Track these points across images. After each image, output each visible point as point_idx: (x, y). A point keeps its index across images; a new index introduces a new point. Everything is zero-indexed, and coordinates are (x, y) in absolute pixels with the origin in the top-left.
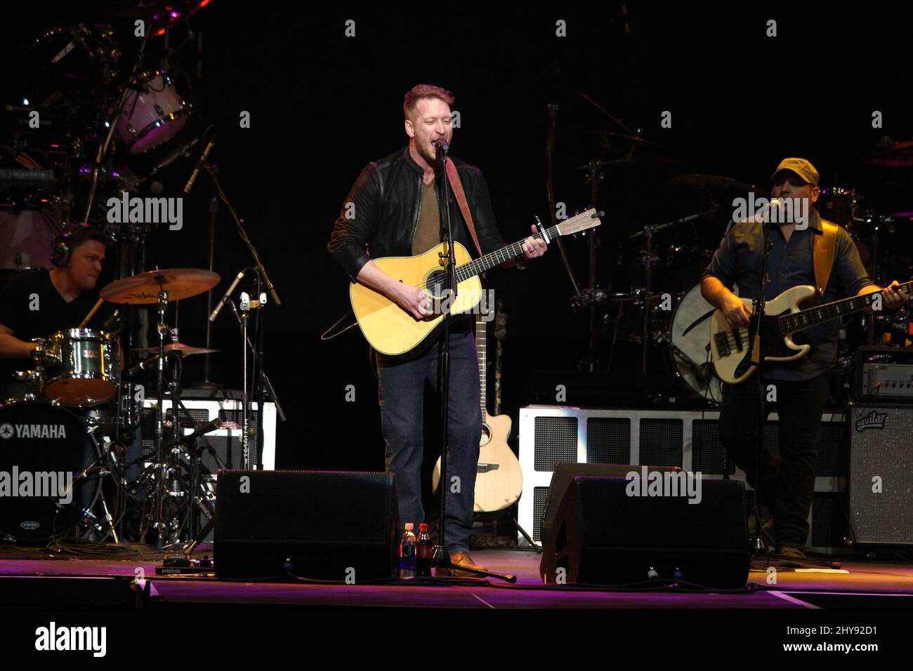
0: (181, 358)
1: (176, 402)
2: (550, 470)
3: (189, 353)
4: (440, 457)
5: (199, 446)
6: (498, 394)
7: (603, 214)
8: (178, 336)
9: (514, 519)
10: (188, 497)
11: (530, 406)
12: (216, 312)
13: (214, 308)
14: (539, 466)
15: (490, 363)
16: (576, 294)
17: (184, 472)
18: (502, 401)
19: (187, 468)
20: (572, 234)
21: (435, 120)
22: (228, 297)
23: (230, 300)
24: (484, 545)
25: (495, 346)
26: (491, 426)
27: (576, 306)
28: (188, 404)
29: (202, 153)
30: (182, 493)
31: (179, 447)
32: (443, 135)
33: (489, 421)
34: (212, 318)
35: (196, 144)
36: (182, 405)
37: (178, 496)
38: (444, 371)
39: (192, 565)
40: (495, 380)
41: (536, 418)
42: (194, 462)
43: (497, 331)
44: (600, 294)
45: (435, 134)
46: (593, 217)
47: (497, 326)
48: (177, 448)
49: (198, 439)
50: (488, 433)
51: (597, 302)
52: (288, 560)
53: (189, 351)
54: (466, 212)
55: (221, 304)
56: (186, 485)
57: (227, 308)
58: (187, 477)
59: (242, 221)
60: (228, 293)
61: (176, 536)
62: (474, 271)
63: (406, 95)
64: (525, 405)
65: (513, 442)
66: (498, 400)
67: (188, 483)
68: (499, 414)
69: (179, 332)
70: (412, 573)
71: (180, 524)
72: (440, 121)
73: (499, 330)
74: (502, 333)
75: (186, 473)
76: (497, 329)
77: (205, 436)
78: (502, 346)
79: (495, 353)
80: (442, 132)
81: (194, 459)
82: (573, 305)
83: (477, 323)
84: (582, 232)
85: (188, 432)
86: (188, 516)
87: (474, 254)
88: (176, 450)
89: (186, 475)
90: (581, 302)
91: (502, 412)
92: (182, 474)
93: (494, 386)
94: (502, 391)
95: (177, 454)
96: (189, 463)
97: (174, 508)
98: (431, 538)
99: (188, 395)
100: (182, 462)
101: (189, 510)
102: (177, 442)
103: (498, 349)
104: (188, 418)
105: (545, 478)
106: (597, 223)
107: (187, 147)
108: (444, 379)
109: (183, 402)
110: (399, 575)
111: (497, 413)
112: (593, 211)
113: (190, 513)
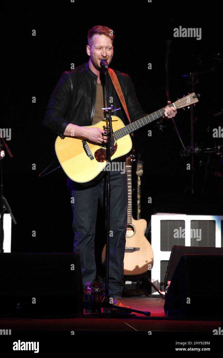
2: (169, 251)
4: (106, 244)
6: (139, 207)
7: (199, 95)
9: (149, 279)
11: (158, 214)
14: (163, 248)
15: (134, 189)
16: (183, 149)
18: (141, 211)
20: (182, 108)
21: (101, 48)
24: (132, 294)
25: (137, 179)
26: (135, 225)
27: (183, 156)
32: (105, 57)
33: (134, 223)
38: (107, 194)
40: (137, 199)
41: (161, 221)
43: (138, 171)
44: (197, 149)
45: (100, 56)
46: (194, 97)
47: (138, 168)
50: (133, 229)
51: (195, 153)
54: (122, 98)
62: (127, 132)
63: (89, 31)
64: (154, 213)
65: (148, 235)
66: (139, 211)
68: (140, 219)
70: (90, 311)
72: (104, 49)
73: (139, 170)
74: (141, 172)
76: (138, 170)
78: (141, 180)
79: (137, 184)
80: (105, 55)
82: (182, 155)
84: (187, 106)
87: (126, 122)
90: (186, 154)
91: (141, 217)
93: (137, 203)
94: (141, 205)
98: (101, 291)
103: (139, 181)
105: (167, 256)
106: (196, 100)
108: (107, 199)
110: (83, 312)
111: (138, 218)
112: (193, 94)
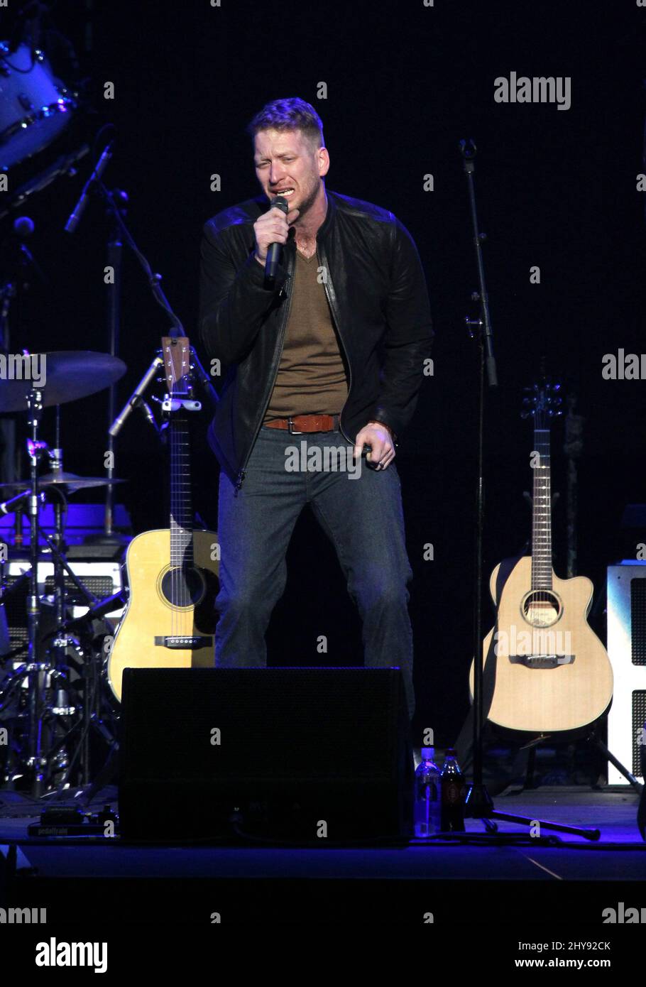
0: (65, 494)
1: (60, 565)
3: (78, 487)
5: (96, 635)
6: (571, 544)
8: (60, 460)
10: (81, 716)
11: (622, 562)
12: (120, 421)
13: (117, 415)
14: (639, 657)
15: (557, 495)
17: (74, 676)
18: (577, 555)
19: (79, 668)
21: (267, 161)
22: (139, 398)
23: (142, 401)
25: (565, 467)
26: (560, 595)
28: (79, 569)
29: (92, 169)
30: (72, 709)
31: (66, 636)
33: (559, 587)
34: (114, 431)
35: (87, 155)
36: (69, 571)
37: (65, 715)
39: (86, 821)
40: (566, 522)
41: (633, 581)
42: (90, 659)
43: (569, 443)
47: (567, 435)
48: (63, 638)
49: (95, 623)
50: (555, 605)
52: (237, 809)
53: (77, 484)
55: (128, 409)
56: (78, 697)
57: (137, 413)
58: (79, 684)
59: (159, 276)
60: (139, 391)
61: (64, 777)
64: (614, 561)
65: (597, 620)
66: (572, 554)
67: (81, 693)
68: (574, 576)
69: (63, 454)
71: (69, 758)
73: (572, 442)
75: (78, 677)
76: (569, 441)
77: (106, 619)
78: (577, 468)
79: (565, 479)
81: (90, 654)
83: (536, 431)
85: (80, 612)
86: (80, 744)
88: (62, 642)
89: (76, 681)
91: (579, 572)
92: (72, 680)
94: (578, 538)
95: (63, 647)
96: (81, 662)
97: (60, 733)
99: (81, 555)
100: (70, 661)
101: (83, 735)
102: (62, 628)
103: (571, 472)
104: (78, 591)
107: (71, 161)
109: (71, 565)
111: (570, 574)
113: (84, 741)
